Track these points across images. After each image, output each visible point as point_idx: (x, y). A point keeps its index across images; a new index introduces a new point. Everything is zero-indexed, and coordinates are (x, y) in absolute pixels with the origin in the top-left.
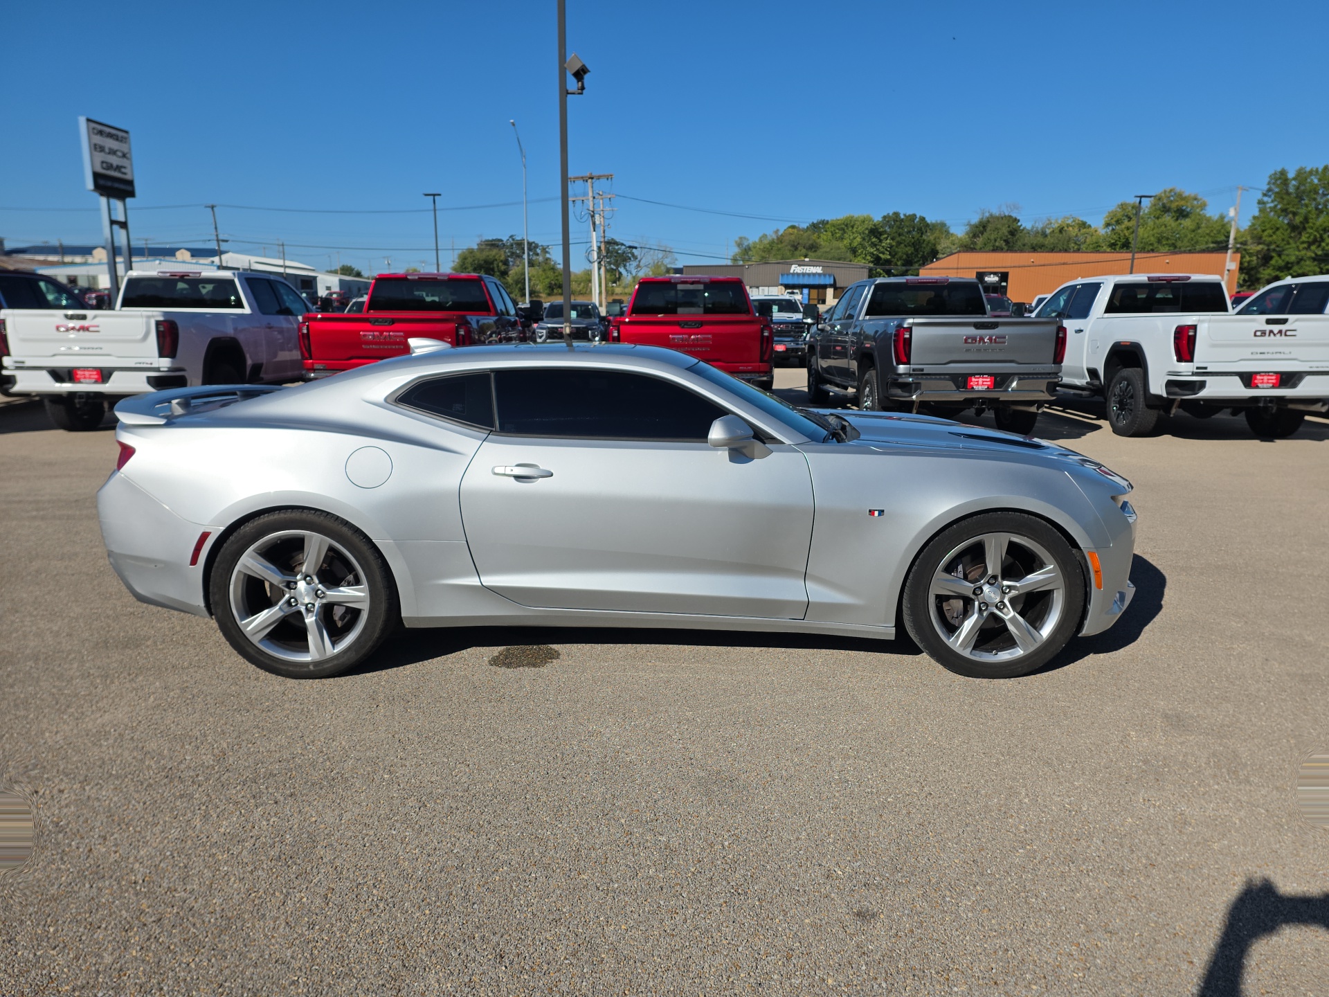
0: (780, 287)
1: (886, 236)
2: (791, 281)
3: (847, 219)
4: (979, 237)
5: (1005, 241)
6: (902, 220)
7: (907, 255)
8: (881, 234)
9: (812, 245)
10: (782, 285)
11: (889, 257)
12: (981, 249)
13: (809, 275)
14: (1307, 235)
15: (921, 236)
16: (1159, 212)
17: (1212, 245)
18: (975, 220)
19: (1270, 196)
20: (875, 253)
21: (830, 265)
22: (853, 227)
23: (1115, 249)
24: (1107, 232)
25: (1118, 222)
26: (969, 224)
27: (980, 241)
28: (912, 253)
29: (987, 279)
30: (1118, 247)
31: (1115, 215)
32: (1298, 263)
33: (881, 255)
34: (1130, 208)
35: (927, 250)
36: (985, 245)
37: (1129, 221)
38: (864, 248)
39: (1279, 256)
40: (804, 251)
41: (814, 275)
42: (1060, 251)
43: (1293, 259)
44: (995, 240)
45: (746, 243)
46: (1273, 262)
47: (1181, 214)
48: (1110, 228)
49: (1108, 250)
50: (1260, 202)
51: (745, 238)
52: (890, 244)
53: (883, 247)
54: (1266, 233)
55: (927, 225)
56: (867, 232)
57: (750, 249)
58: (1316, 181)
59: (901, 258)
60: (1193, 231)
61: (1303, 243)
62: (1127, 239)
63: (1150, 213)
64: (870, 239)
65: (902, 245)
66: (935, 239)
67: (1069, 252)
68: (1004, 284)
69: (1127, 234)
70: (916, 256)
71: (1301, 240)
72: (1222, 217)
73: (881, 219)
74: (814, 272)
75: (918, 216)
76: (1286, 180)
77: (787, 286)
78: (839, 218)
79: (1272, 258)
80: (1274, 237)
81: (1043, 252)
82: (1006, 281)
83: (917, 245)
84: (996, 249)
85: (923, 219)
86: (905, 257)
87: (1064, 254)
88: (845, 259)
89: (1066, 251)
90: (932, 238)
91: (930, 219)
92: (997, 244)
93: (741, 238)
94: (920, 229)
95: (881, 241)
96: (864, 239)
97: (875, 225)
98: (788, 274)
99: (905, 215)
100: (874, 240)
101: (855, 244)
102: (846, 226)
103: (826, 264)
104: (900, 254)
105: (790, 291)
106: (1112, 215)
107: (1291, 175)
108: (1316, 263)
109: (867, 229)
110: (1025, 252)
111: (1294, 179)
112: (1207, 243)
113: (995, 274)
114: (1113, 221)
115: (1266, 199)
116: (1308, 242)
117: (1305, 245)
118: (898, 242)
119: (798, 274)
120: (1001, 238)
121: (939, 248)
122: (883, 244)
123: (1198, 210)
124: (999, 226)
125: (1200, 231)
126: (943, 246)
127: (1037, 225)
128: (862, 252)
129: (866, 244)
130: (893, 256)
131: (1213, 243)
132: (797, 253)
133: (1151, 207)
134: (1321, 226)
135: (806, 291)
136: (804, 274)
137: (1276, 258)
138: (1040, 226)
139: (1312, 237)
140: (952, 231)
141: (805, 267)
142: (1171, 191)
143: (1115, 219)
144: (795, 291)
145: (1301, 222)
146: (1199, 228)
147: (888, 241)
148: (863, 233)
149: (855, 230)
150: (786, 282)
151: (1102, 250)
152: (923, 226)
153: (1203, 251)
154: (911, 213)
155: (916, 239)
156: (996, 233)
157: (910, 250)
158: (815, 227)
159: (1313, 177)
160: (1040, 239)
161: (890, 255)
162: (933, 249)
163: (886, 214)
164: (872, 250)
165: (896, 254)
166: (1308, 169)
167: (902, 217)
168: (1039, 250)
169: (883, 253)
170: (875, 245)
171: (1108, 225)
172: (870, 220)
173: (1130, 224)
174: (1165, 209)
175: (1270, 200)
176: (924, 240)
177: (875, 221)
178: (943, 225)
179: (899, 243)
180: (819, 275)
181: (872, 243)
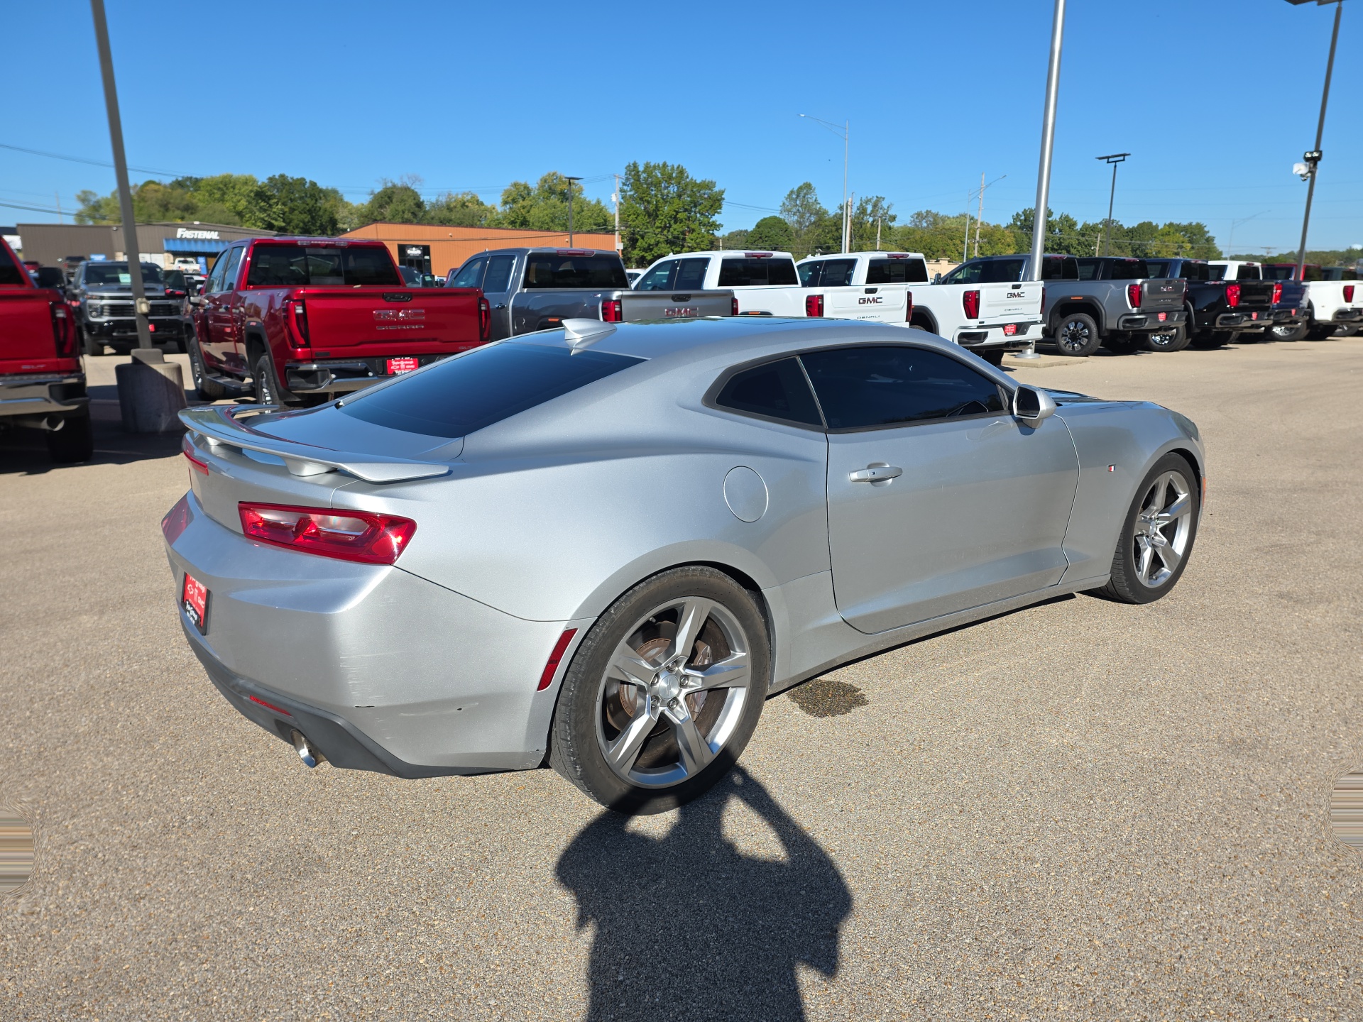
0: (166, 254)
1: (275, 200)
2: (180, 248)
3: (225, 177)
4: (385, 207)
5: (413, 213)
6: (291, 184)
7: (304, 223)
8: (270, 198)
9: (188, 205)
10: (168, 252)
11: (283, 224)
12: (390, 220)
13: (203, 241)
14: (660, 221)
15: (316, 203)
16: (546, 194)
17: (595, 227)
18: (378, 189)
19: (628, 186)
20: (266, 219)
21: (225, 229)
22: (234, 188)
23: (514, 226)
24: (505, 210)
25: (514, 201)
26: (372, 193)
27: (388, 212)
28: (309, 222)
29: (409, 252)
30: (517, 225)
31: (510, 194)
32: (657, 245)
33: (273, 222)
34: (522, 188)
35: (325, 219)
36: (394, 217)
37: (523, 200)
38: (251, 212)
39: (643, 238)
40: (178, 213)
41: (210, 241)
42: (467, 226)
43: (652, 242)
44: (404, 212)
45: (93, 199)
46: (639, 244)
47: (564, 196)
48: (508, 206)
49: (510, 227)
50: (622, 191)
51: (91, 193)
52: (282, 210)
53: (274, 213)
54: (631, 218)
55: (321, 191)
56: (252, 194)
57: (100, 206)
58: (659, 175)
59: (297, 226)
60: (579, 213)
61: (658, 228)
62: (524, 218)
63: (539, 195)
64: (257, 203)
65: (296, 212)
66: (331, 207)
67: (475, 228)
68: (427, 257)
69: (524, 213)
70: (314, 224)
71: (656, 225)
72: (599, 202)
73: (266, 181)
74: (209, 237)
75: (308, 180)
76: (638, 172)
77: (176, 254)
78: (214, 175)
79: (637, 240)
80: (637, 221)
81: (451, 226)
82: (429, 254)
83: (312, 212)
84: (406, 222)
85: (313, 184)
86: (301, 225)
87: (471, 229)
88: (234, 224)
89: (472, 226)
90: (327, 205)
91: (322, 184)
92: (406, 216)
93: (84, 192)
94: (312, 196)
95: (271, 206)
96: (250, 203)
97: (260, 187)
98: (175, 239)
99: (292, 178)
100: (262, 204)
101: (240, 208)
102: (224, 187)
103: (222, 229)
104: (296, 222)
105: (182, 259)
106: (508, 193)
107: (641, 168)
108: (669, 245)
109: (251, 191)
110: (433, 225)
111: (644, 172)
112: (590, 224)
113: (417, 247)
114: (510, 200)
115: (625, 188)
116: (661, 227)
117: (659, 230)
118: (290, 208)
119: (189, 240)
120: (409, 211)
121: (337, 216)
122: (275, 210)
123: (577, 194)
124: (405, 197)
125: (583, 213)
126: (342, 215)
127: (441, 198)
128: (250, 217)
129: (254, 209)
130: (288, 224)
131: (595, 225)
132: (170, 214)
133: (539, 189)
134: (668, 213)
135: (202, 260)
136: (196, 240)
137: (640, 240)
138: (443, 199)
139: (663, 223)
140: (347, 198)
141: (196, 232)
142: (554, 174)
143: (511, 198)
144: (189, 259)
145: (654, 210)
146: (583, 211)
147: (279, 207)
148: (248, 196)
149: (237, 191)
150: (173, 249)
151: (504, 226)
152: (315, 193)
153: (589, 232)
154: (299, 177)
155: (310, 206)
156: (403, 204)
157: (307, 218)
158: (179, 184)
159: (657, 171)
160: (446, 214)
161: (284, 221)
162: (331, 218)
163: (271, 176)
164: (262, 216)
165: (291, 222)
166: (652, 164)
167: (290, 181)
168: (447, 224)
169: (276, 220)
170: (265, 211)
171: (505, 203)
172: (254, 181)
173: (525, 203)
174: (551, 191)
175: (629, 189)
176: (320, 208)
177: (259, 183)
178: (335, 192)
179: (292, 210)
180: (216, 241)
181: (261, 208)
